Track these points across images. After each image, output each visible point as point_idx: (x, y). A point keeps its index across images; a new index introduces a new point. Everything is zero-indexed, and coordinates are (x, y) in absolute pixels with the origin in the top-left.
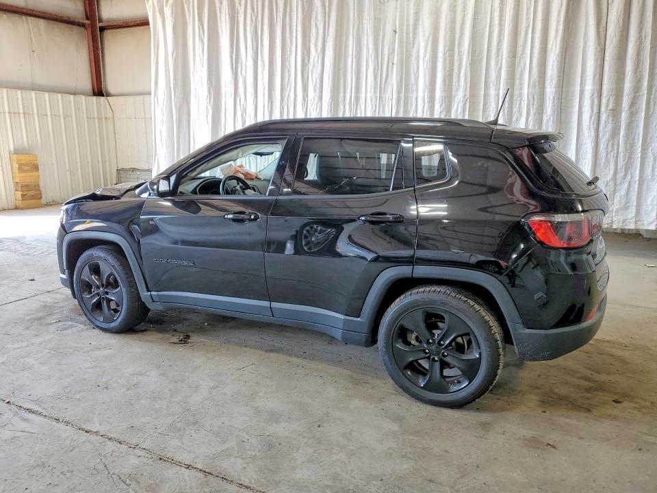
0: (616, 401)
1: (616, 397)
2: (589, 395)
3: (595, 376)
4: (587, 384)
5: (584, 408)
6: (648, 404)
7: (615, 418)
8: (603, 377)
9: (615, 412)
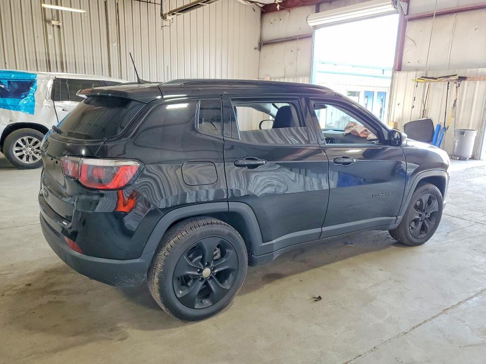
0: (29, 285)
1: (30, 288)
2: (50, 281)
3: (51, 298)
4: (55, 289)
5: (49, 272)
6: (6, 293)
7: (29, 275)
8: (45, 299)
9: (29, 278)
